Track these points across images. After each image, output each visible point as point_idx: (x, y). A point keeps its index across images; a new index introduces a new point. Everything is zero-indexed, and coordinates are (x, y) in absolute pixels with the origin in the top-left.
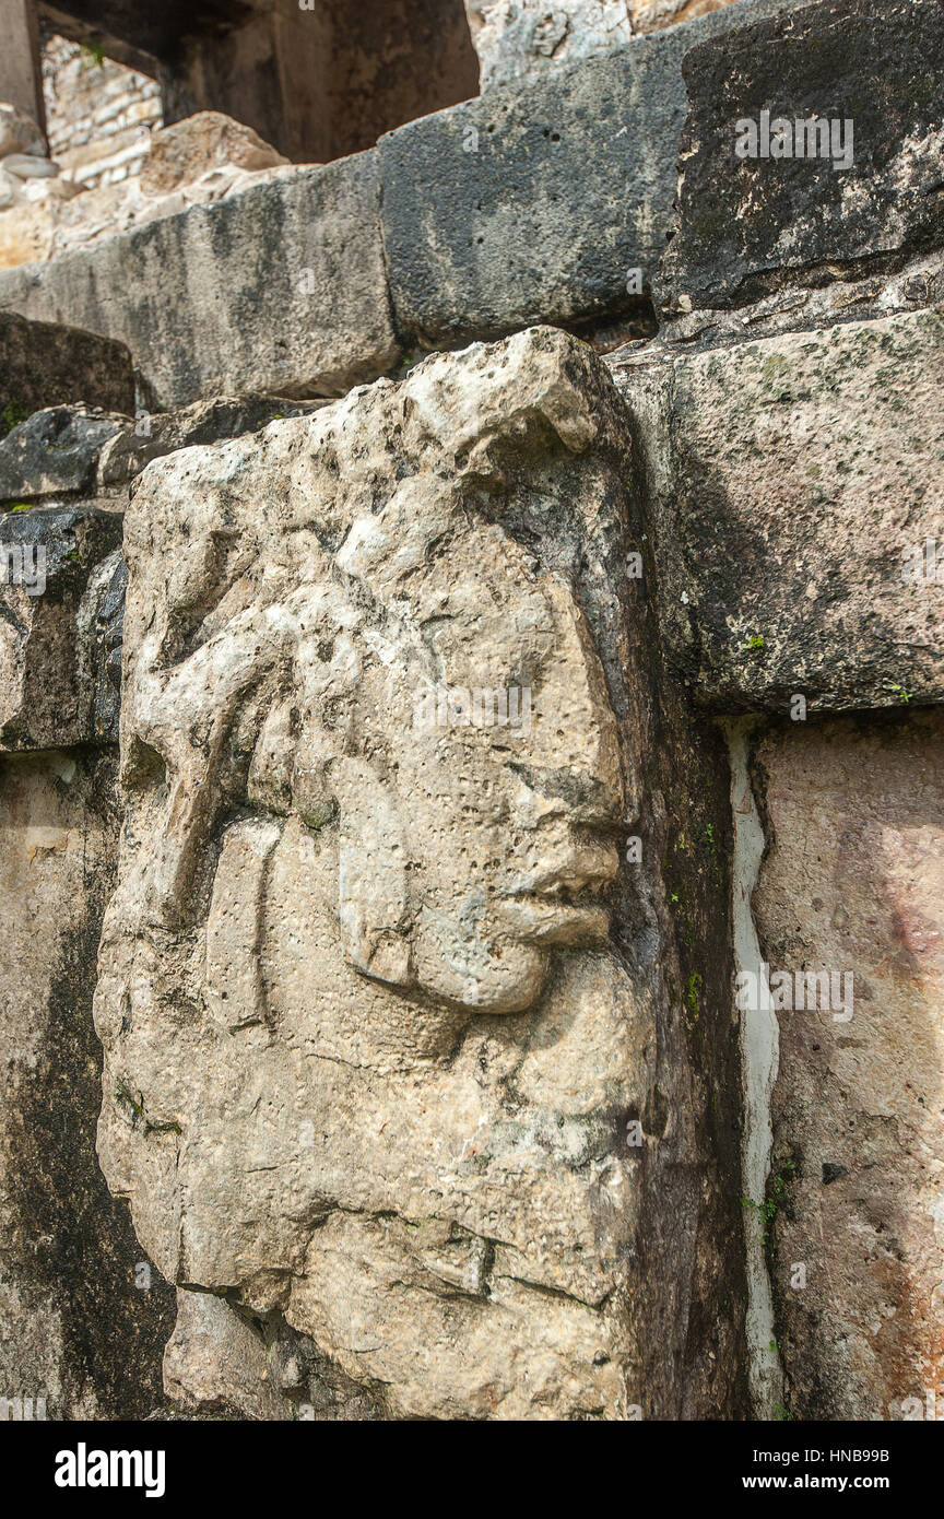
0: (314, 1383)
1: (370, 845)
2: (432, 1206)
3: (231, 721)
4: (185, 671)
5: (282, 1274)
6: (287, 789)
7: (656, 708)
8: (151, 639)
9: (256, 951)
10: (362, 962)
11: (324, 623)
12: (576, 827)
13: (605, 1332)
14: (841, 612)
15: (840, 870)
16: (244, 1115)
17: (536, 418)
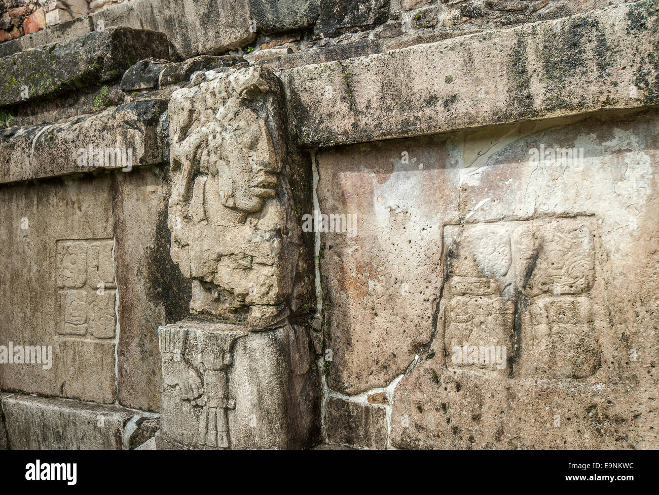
0: (221, 296)
1: (225, 179)
2: (240, 250)
3: (195, 154)
4: (184, 142)
5: (213, 273)
6: (208, 168)
7: (287, 148)
8: (176, 135)
9: (203, 204)
10: (224, 203)
11: (214, 131)
12: (266, 172)
13: (273, 270)
14: (322, 126)
15: (332, 182)
16: (202, 240)
17: (255, 86)
